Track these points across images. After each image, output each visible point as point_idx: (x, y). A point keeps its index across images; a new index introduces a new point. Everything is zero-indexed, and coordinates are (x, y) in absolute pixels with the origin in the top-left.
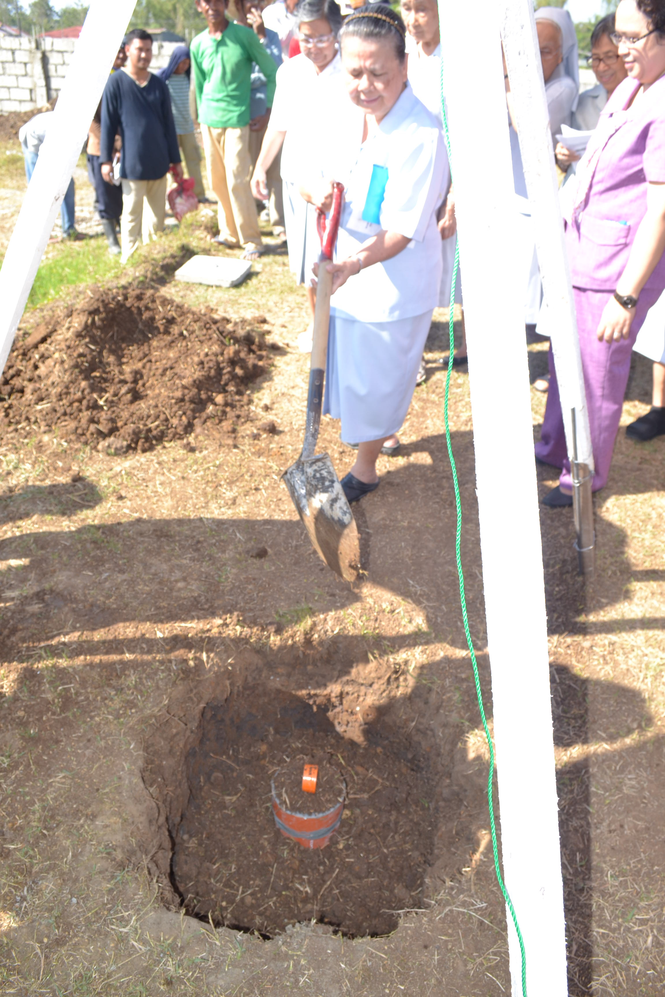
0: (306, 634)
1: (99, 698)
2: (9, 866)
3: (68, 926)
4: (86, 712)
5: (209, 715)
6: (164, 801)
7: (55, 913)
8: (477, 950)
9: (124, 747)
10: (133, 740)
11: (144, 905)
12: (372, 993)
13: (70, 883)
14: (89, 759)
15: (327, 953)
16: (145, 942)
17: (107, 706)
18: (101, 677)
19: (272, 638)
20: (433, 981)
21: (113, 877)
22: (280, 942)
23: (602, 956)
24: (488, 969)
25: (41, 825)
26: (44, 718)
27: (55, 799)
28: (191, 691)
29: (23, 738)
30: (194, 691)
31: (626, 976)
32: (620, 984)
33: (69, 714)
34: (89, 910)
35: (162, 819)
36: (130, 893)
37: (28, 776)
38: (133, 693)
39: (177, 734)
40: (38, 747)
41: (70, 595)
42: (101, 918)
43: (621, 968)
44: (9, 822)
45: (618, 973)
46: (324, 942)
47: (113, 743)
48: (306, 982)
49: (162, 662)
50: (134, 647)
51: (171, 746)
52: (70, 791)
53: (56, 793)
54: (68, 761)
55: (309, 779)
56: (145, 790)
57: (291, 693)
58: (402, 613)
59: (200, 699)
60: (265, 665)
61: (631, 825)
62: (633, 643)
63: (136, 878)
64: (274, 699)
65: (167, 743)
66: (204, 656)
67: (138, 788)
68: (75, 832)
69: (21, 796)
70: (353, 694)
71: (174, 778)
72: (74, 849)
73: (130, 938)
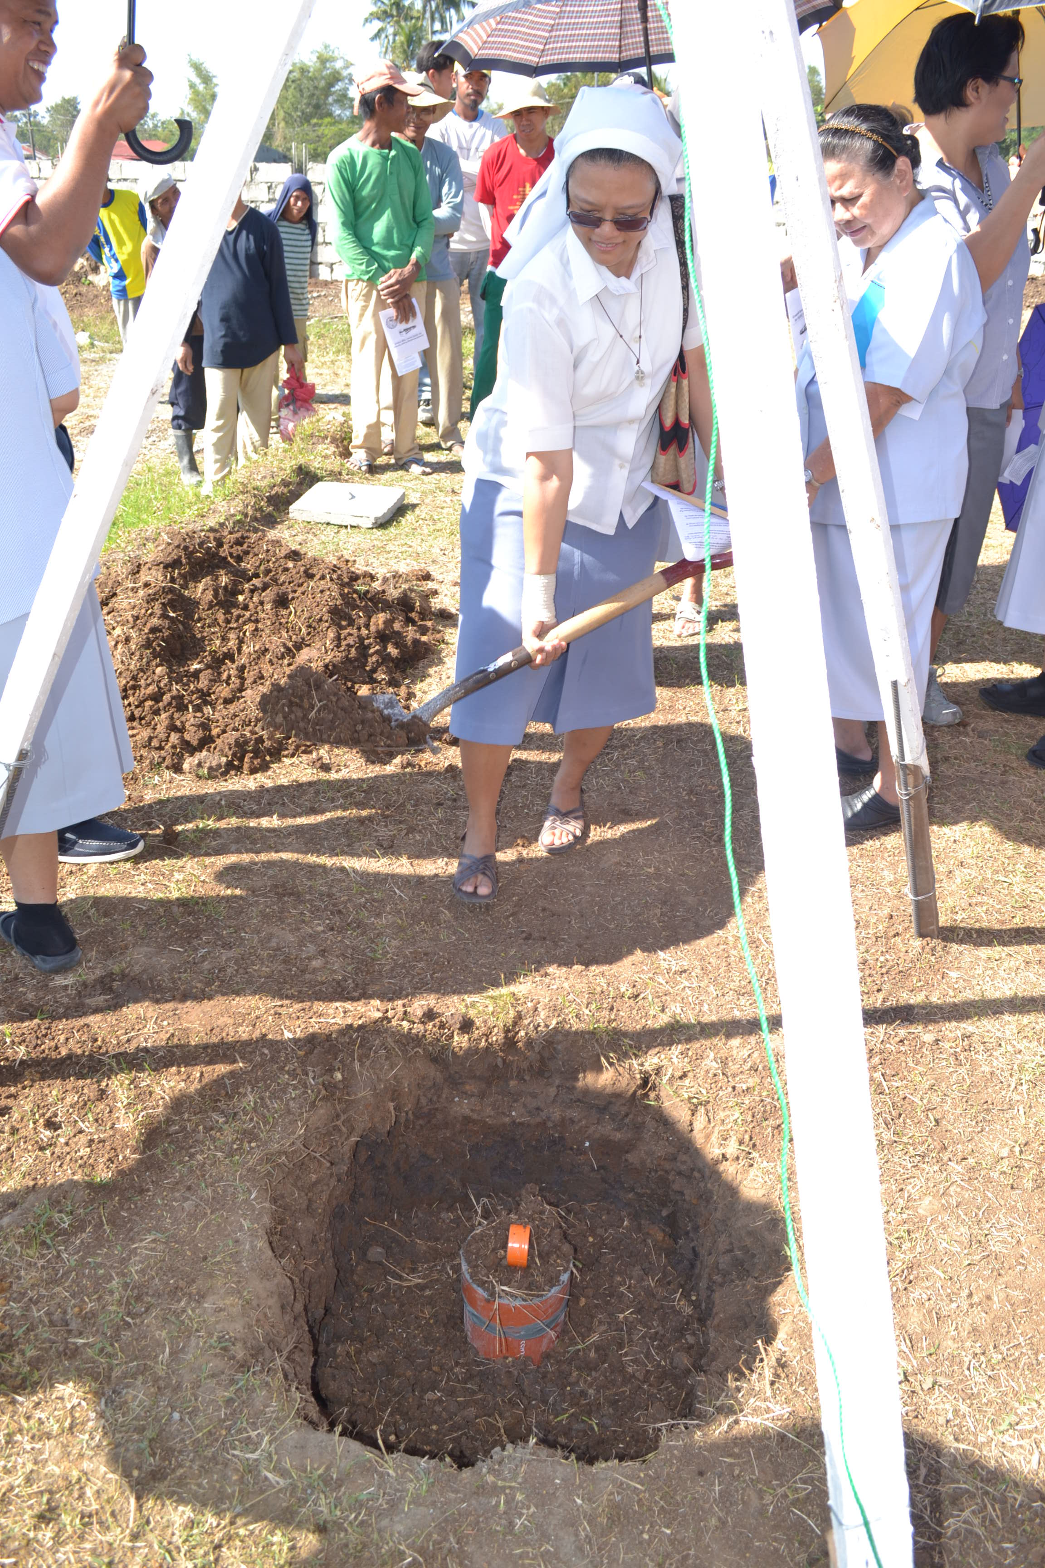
0: (507, 1031)
1: (201, 1127)
2: (77, 1369)
3: (169, 1453)
4: (182, 1148)
5: (363, 1157)
6: (302, 1280)
7: (150, 1434)
8: (777, 1476)
9: (241, 1197)
10: (255, 1187)
11: (280, 1420)
12: (623, 1540)
13: (168, 1392)
14: (189, 1215)
15: (554, 1484)
16: (283, 1473)
17: (214, 1139)
18: (203, 1097)
19: (456, 1038)
20: (714, 1522)
21: (233, 1382)
22: (484, 1470)
23: (965, 1483)
24: (795, 1503)
25: (122, 1310)
26: (121, 1158)
27: (142, 1272)
28: (338, 1116)
29: (89, 1186)
30: (343, 1118)
31: (1002, 1510)
32: (992, 1522)
33: (158, 1151)
34: (199, 1429)
35: (299, 1307)
36: (258, 1404)
37: (99, 1240)
38: (251, 1119)
39: (317, 1182)
40: (112, 1199)
41: (151, 981)
42: (217, 1440)
43: (994, 1499)
44: (75, 1306)
45: (989, 1506)
46: (549, 1469)
47: (224, 1191)
48: (526, 1526)
49: (293, 1074)
50: (251, 1053)
51: (310, 1200)
52: (164, 1260)
53: (142, 1263)
54: (159, 1218)
55: (516, 1245)
56: (274, 1260)
57: (486, 1122)
58: (650, 998)
59: (351, 1130)
60: (445, 1080)
61: (1002, 1295)
62: (999, 1034)
63: (267, 1384)
64: (461, 1132)
65: (303, 1194)
66: (357, 1065)
67: (263, 1257)
68: (173, 1319)
69: (91, 1269)
70: (580, 1121)
71: (314, 1248)
72: (172, 1344)
73: (261, 1468)
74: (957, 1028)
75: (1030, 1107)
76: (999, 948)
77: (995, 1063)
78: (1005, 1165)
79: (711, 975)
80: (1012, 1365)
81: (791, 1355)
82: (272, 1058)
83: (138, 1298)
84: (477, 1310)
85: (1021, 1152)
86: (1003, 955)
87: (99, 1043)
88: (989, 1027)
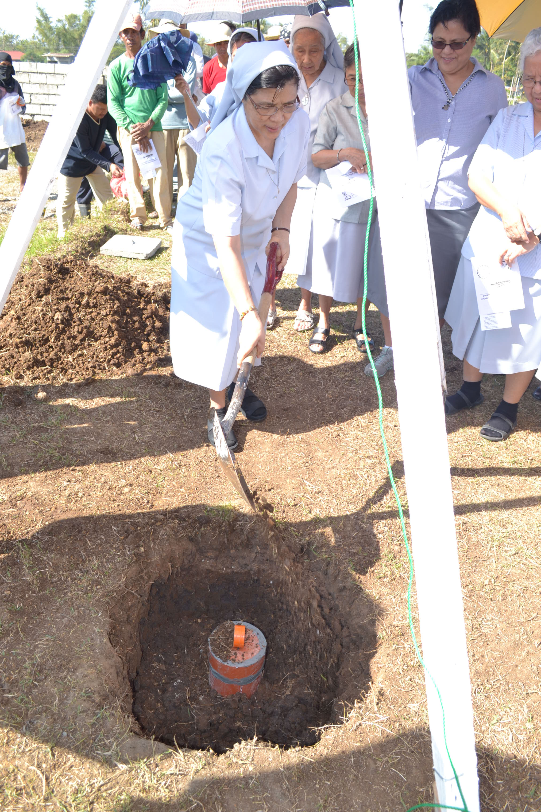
1: (69, 578)
2: (9, 711)
3: (62, 754)
4: (60, 590)
5: (155, 591)
6: (126, 657)
7: (51, 744)
8: (383, 752)
9: (94, 615)
10: (100, 609)
11: (121, 734)
12: (306, 789)
13: (59, 721)
14: (66, 625)
15: (268, 761)
16: (125, 762)
17: (77, 585)
18: (70, 562)
20: (352, 777)
21: (95, 714)
22: (231, 755)
24: (393, 765)
25: (32, 678)
26: (27, 596)
27: (42, 657)
28: (142, 571)
29: (10, 611)
30: (145, 571)
31: (496, 764)
32: (491, 770)
33: (47, 592)
34: (78, 740)
35: (125, 672)
36: (109, 725)
37: (17, 641)
38: (97, 574)
39: (132, 606)
40: (23, 618)
42: (88, 746)
44: (6, 677)
45: (489, 762)
46: (265, 753)
47: (84, 612)
48: (255, 784)
49: (118, 549)
50: (95, 538)
51: (128, 616)
52: (53, 650)
53: (42, 652)
54: (49, 628)
55: (239, 636)
56: (112, 648)
57: (218, 572)
58: (303, 506)
59: (149, 578)
60: (197, 551)
61: (490, 655)
62: (480, 522)
63: (113, 715)
64: (205, 577)
65: (125, 612)
66: (151, 544)
67: (107, 647)
68: (60, 682)
69: (14, 656)
70: (268, 570)
71: (131, 641)
72: (60, 695)
73: (113, 759)
74: (460, 519)
75: (498, 559)
76: (478, 478)
77: (479, 537)
78: (487, 588)
79: (333, 494)
80: (496, 690)
81: (386, 689)
82: (106, 541)
83: (41, 671)
84: (218, 671)
85: (495, 582)
86: (480, 482)
87: (11, 534)
88: (476, 519)
